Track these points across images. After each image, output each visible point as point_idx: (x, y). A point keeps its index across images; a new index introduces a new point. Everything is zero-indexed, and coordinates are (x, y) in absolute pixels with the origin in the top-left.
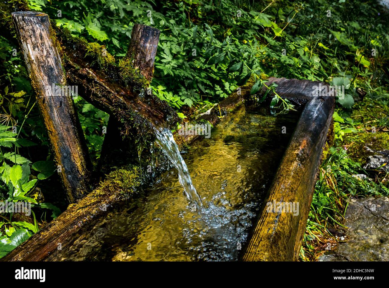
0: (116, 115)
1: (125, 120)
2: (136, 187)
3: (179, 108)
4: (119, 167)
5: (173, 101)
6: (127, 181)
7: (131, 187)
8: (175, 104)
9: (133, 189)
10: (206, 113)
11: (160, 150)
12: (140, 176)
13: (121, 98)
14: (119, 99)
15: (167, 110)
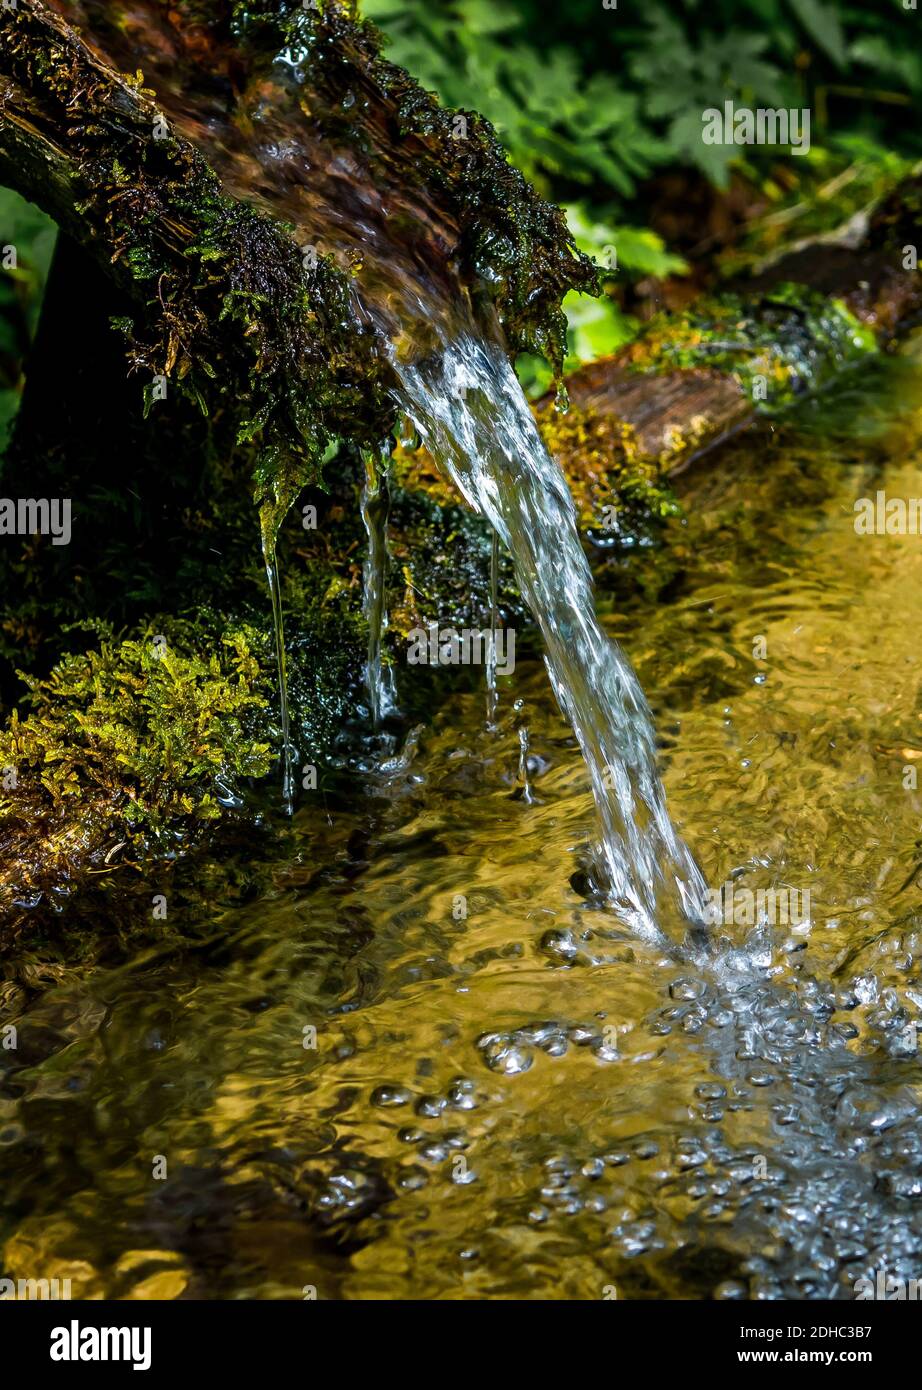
0: (95, 216)
1: (163, 255)
2: (241, 782)
3: (626, 187)
4: (128, 624)
5: (576, 129)
6: (178, 731)
7: (205, 781)
8: (593, 152)
9: (218, 793)
10: (829, 238)
11: (437, 516)
12: (275, 702)
13: (133, 85)
14: (117, 90)
15: (487, 196)
